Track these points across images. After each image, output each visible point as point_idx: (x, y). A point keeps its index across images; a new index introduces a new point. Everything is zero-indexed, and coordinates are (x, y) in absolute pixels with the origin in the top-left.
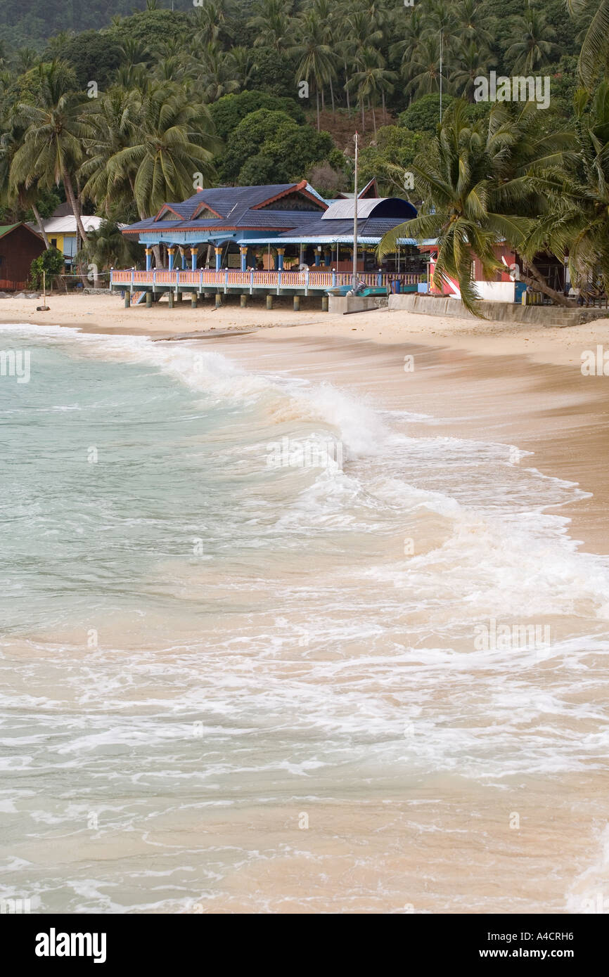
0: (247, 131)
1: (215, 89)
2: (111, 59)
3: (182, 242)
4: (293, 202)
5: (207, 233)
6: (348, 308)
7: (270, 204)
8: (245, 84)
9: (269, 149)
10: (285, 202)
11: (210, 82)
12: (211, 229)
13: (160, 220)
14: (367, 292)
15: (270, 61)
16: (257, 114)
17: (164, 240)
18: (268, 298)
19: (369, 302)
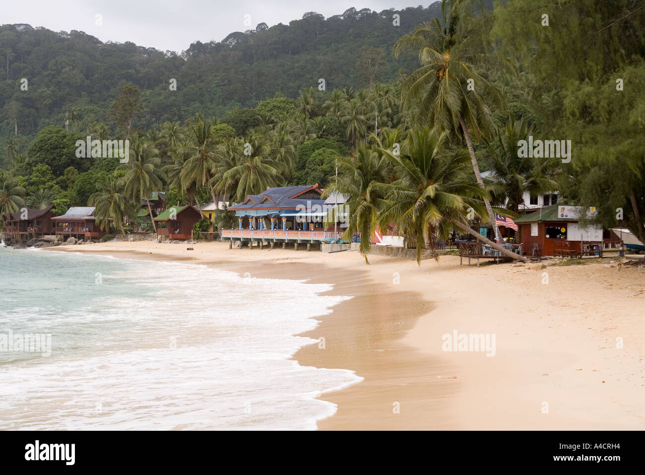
0: (315, 159)
1: (304, 138)
2: (255, 123)
3: (255, 215)
4: (312, 195)
5: (267, 211)
6: (332, 250)
7: (299, 196)
8: (319, 135)
9: (322, 168)
10: (307, 195)
11: (302, 134)
12: (269, 209)
13: (246, 204)
14: (341, 242)
15: (333, 124)
16: (320, 151)
17: (247, 214)
18: (296, 244)
19: (343, 247)
